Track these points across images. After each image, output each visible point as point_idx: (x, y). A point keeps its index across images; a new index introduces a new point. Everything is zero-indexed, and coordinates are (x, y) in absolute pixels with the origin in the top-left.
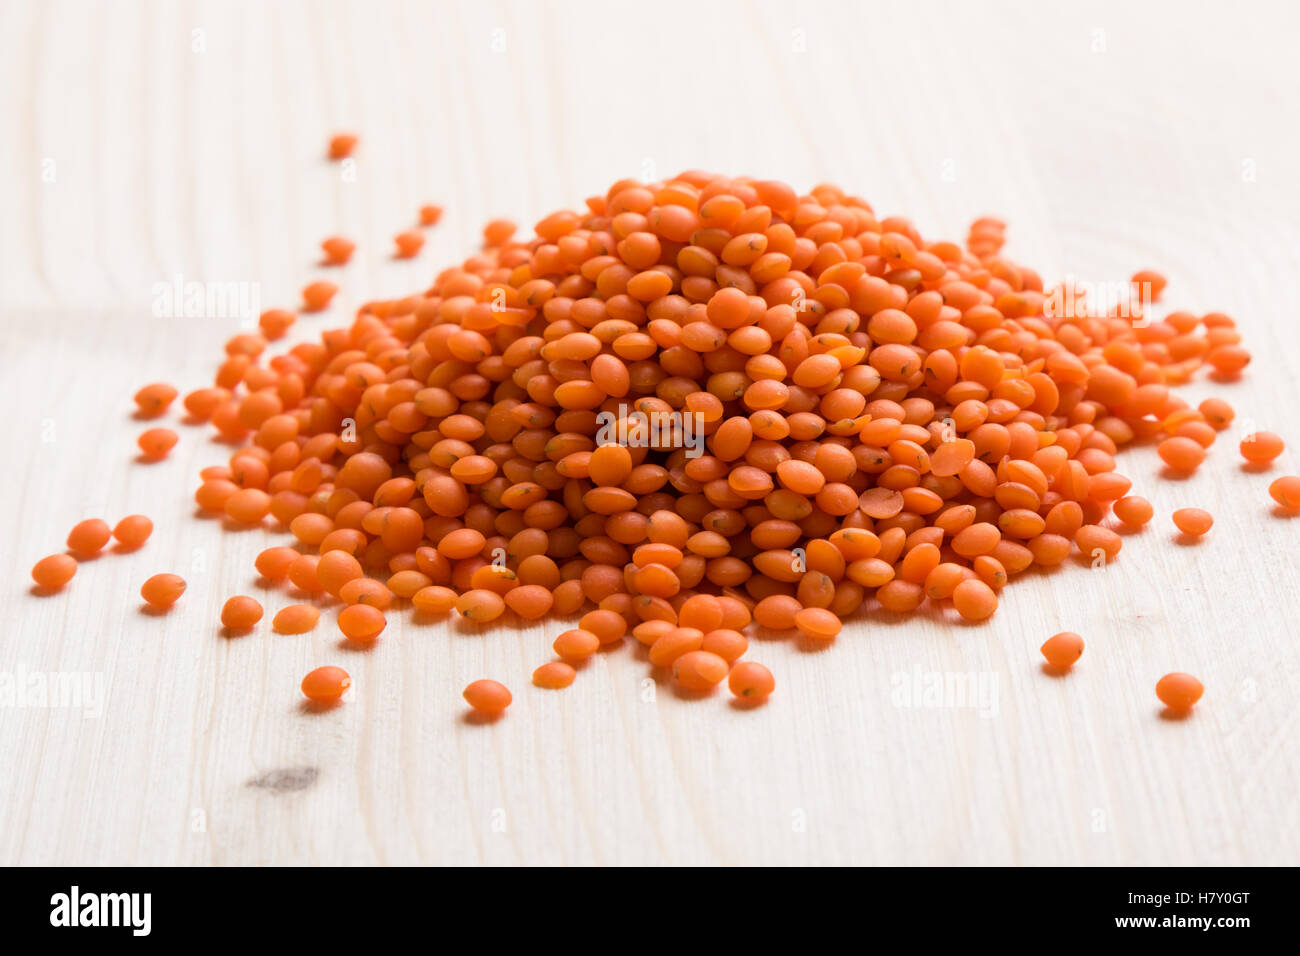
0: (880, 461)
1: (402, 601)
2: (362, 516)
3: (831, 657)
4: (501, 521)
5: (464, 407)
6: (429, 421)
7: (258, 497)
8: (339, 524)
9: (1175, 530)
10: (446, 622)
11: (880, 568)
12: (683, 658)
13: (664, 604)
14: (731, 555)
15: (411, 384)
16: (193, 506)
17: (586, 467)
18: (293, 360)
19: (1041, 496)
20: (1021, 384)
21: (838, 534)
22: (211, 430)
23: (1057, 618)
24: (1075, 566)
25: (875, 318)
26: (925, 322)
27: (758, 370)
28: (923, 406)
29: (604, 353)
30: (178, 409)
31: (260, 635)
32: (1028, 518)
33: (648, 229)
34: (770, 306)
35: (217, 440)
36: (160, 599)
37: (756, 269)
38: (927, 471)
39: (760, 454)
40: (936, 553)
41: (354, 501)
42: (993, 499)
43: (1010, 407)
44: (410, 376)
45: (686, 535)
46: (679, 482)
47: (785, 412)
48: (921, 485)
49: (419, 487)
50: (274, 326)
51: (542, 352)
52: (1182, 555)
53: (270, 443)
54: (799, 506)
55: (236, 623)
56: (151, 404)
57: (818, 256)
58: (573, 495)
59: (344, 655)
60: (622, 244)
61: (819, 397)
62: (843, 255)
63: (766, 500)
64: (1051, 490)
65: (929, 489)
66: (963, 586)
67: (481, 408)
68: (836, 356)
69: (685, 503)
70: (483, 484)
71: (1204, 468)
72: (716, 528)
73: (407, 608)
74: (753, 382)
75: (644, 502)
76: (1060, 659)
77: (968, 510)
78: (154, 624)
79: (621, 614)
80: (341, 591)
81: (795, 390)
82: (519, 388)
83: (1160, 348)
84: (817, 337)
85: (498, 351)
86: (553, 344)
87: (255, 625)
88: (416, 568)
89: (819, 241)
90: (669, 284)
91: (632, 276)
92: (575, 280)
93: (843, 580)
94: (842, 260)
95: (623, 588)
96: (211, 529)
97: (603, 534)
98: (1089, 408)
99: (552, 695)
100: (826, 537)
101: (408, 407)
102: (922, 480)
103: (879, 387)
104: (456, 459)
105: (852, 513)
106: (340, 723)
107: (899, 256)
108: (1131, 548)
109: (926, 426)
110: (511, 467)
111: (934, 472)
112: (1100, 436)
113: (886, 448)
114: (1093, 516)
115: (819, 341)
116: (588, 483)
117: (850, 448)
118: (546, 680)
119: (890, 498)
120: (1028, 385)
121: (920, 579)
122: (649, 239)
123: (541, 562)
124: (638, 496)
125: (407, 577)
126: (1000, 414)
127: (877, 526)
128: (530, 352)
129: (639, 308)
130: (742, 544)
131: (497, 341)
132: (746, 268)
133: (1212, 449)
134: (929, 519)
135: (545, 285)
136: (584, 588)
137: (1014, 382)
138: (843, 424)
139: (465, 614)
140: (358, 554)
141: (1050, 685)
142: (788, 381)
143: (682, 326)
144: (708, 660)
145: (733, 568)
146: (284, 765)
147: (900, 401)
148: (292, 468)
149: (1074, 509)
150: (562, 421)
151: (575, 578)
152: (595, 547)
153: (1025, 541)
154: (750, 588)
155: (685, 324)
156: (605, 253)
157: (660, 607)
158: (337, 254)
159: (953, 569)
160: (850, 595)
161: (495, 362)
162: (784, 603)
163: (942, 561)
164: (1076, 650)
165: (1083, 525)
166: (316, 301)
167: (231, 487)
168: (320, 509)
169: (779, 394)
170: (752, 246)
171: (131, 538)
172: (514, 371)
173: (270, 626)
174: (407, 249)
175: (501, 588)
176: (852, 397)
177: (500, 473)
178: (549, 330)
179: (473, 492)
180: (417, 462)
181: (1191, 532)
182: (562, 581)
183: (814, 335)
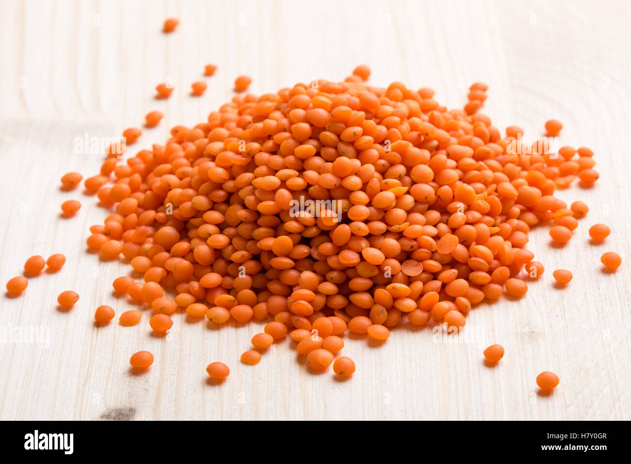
0: (412, 247)
1: (181, 309)
2: (165, 261)
3: (385, 350)
4: (230, 269)
5: (216, 206)
6: (198, 213)
7: (117, 244)
8: (154, 265)
9: (553, 280)
10: (202, 322)
11: (410, 304)
12: (312, 353)
13: (305, 321)
14: (339, 293)
15: (190, 192)
16: (85, 246)
17: (270, 246)
18: (138, 160)
19: (489, 263)
20: (483, 203)
21: (390, 286)
22: (96, 199)
23: (494, 331)
24: (505, 300)
25: (414, 169)
26: (438, 170)
27: (356, 200)
28: (435, 215)
29: (282, 188)
30: (82, 186)
31: (113, 326)
32: (482, 276)
33: (306, 120)
34: (362, 164)
35: (100, 205)
36: (66, 304)
37: (356, 144)
38: (435, 250)
39: (354, 244)
40: (437, 296)
41: (162, 251)
42: (467, 264)
43: (477, 215)
44: (190, 186)
45: (318, 283)
46: (315, 255)
47: (366, 222)
48: (431, 258)
49: (192, 248)
50: (131, 138)
51: (252, 182)
52: (556, 294)
53: (124, 213)
54: (372, 271)
55: (102, 320)
56: (69, 184)
57: (387, 135)
58: (264, 258)
59: (152, 340)
60: (294, 126)
61: (384, 214)
62: (400, 136)
63: (356, 267)
64: (495, 258)
65: (435, 260)
66: (449, 315)
67: (223, 207)
68: (393, 192)
69: (318, 267)
70: (222, 249)
71: (572, 242)
72: (332, 281)
73: (184, 313)
74: (353, 205)
75: (298, 264)
76: (492, 358)
77: (454, 271)
78: (63, 317)
79: (284, 323)
80: (153, 303)
81: (372, 209)
82: (241, 199)
83: (555, 170)
84: (385, 181)
85: (233, 178)
86: (259, 180)
87: (111, 321)
88: (189, 292)
89: (388, 127)
90: (314, 151)
91: (297, 146)
92: (270, 144)
93: (391, 309)
94: (399, 139)
95: (287, 309)
96: (94, 259)
97: (278, 280)
98: (516, 209)
99: (250, 368)
100: (385, 288)
101: (188, 204)
102: (433, 255)
103: (414, 206)
104: (210, 235)
105: (398, 274)
106: (148, 382)
107: (427, 135)
108: (533, 290)
109: (435, 226)
110: (236, 241)
111: (439, 251)
112: (522, 224)
113: (415, 240)
114: (514, 273)
115: (386, 183)
116: (271, 254)
117: (398, 240)
118: (247, 360)
119: (417, 265)
120: (487, 203)
121: (428, 310)
122: (305, 126)
123: (248, 293)
124: (295, 260)
125: (185, 297)
126: (472, 219)
127: (409, 281)
128: (247, 181)
129: (300, 163)
130: (344, 289)
131: (232, 172)
132: (352, 143)
133: (576, 230)
134: (435, 276)
135: (256, 145)
136: (268, 308)
137: (480, 202)
138: (395, 228)
139: (211, 320)
140: (161, 283)
141: (487, 372)
142: (369, 205)
143: (319, 174)
144: (325, 354)
145: (339, 301)
146: (119, 406)
147: (423, 213)
148: (134, 228)
149: (506, 270)
150: (261, 221)
151: (264, 302)
152: (274, 287)
153: (480, 287)
154: (347, 311)
155: (321, 174)
156: (285, 130)
157: (303, 322)
158: (163, 94)
159: (446, 305)
160: (395, 317)
161: (230, 185)
162: (363, 321)
163: (440, 301)
164: (501, 354)
165: (510, 278)
166: (152, 122)
167: (103, 238)
168: (145, 254)
169: (364, 213)
170: (355, 134)
171: (55, 265)
172: (239, 191)
173: (118, 321)
174: (198, 91)
175: (228, 307)
176: (400, 213)
177: (230, 243)
178: (257, 170)
179: (218, 253)
180: (192, 233)
181: (562, 282)
182: (258, 302)
183: (384, 178)
